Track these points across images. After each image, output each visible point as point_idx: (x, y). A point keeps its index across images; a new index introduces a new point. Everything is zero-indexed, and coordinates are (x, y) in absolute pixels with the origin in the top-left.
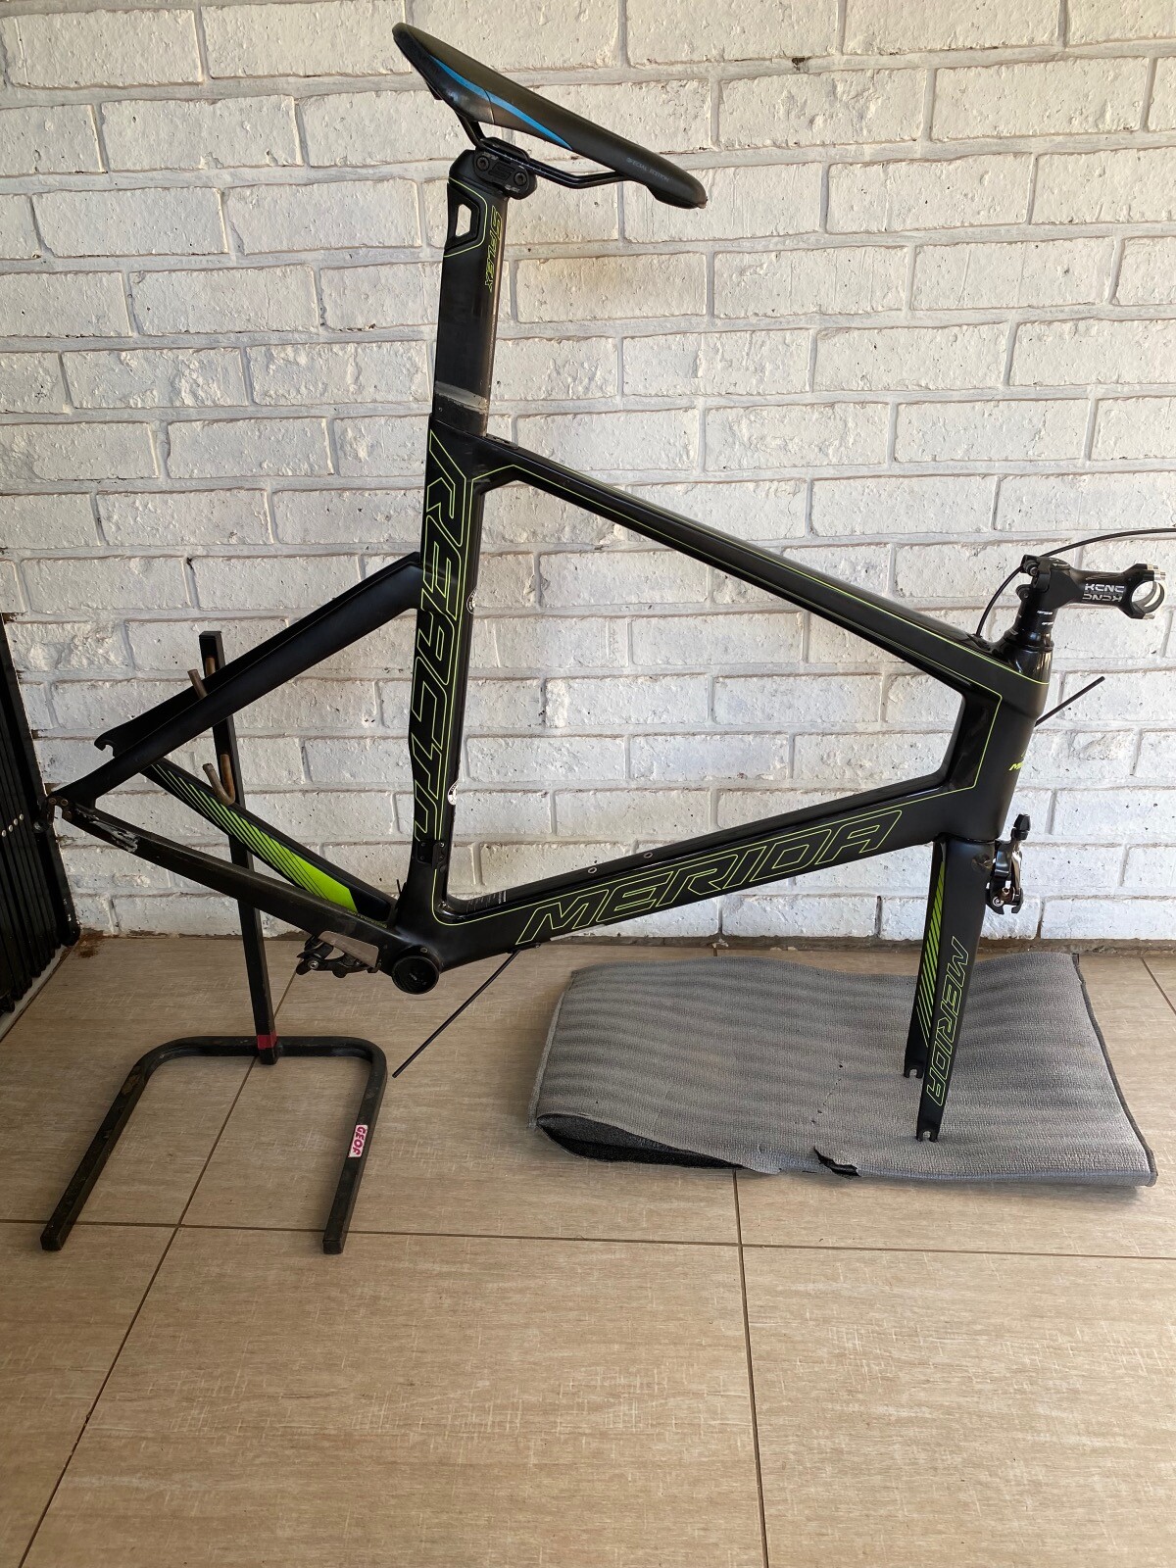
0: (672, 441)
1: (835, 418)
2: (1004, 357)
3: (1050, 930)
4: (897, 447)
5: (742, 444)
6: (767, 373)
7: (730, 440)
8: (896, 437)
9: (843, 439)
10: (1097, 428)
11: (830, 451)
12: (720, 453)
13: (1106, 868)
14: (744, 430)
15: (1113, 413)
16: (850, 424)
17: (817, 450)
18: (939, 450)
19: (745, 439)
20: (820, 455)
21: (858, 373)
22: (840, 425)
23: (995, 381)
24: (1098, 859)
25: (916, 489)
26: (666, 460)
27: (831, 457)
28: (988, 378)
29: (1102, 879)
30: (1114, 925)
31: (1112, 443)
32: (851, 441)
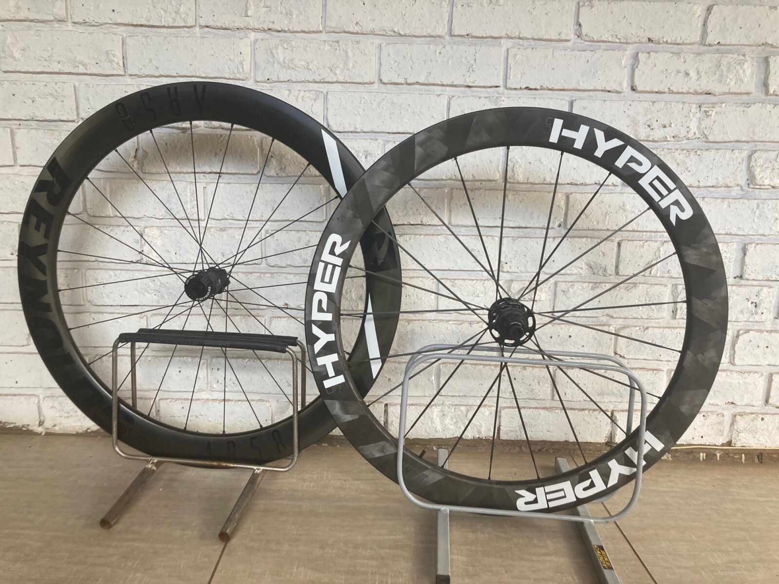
0: (232, 58)
1: (340, 50)
2: (446, 16)
3: (506, 433)
4: (381, 72)
5: (279, 63)
6: (294, 16)
7: (271, 60)
8: (381, 65)
9: (346, 64)
10: (509, 65)
11: (338, 72)
12: (265, 68)
13: (541, 385)
14: (281, 55)
15: (518, 56)
16: (350, 54)
17: (329, 70)
18: (409, 75)
19: (281, 59)
20: (331, 74)
21: (354, 20)
22: (343, 53)
23: (442, 30)
24: (535, 377)
25: (395, 101)
26: (228, 71)
27: (338, 76)
28: (437, 29)
29: (539, 393)
30: (550, 430)
31: (519, 76)
32: (351, 66)
